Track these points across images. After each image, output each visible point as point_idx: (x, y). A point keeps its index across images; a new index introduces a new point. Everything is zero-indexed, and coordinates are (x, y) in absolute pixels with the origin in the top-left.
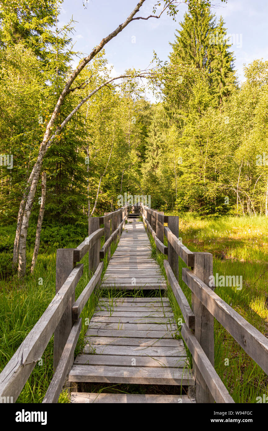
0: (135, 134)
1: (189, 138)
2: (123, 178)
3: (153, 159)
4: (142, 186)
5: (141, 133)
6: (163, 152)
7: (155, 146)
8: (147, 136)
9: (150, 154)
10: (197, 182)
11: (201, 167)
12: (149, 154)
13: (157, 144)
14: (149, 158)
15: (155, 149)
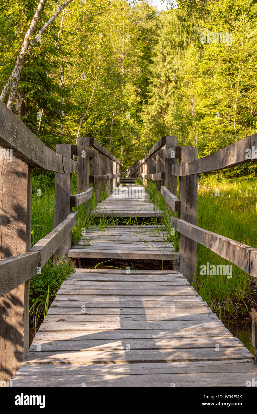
0: (133, 59)
1: (213, 63)
2: (114, 125)
3: (160, 98)
4: (143, 139)
5: (142, 58)
6: (176, 88)
7: (163, 78)
8: (151, 62)
9: (156, 90)
10: (223, 129)
11: (229, 107)
12: (154, 91)
13: (167, 75)
14: (154, 97)
15: (164, 82)
